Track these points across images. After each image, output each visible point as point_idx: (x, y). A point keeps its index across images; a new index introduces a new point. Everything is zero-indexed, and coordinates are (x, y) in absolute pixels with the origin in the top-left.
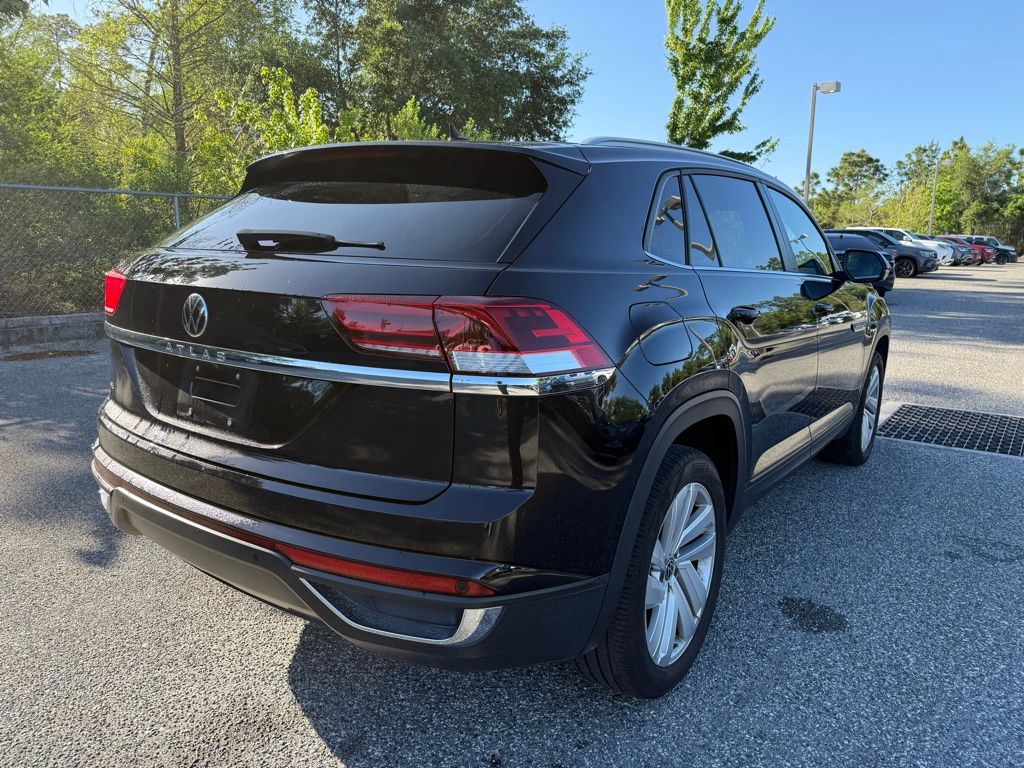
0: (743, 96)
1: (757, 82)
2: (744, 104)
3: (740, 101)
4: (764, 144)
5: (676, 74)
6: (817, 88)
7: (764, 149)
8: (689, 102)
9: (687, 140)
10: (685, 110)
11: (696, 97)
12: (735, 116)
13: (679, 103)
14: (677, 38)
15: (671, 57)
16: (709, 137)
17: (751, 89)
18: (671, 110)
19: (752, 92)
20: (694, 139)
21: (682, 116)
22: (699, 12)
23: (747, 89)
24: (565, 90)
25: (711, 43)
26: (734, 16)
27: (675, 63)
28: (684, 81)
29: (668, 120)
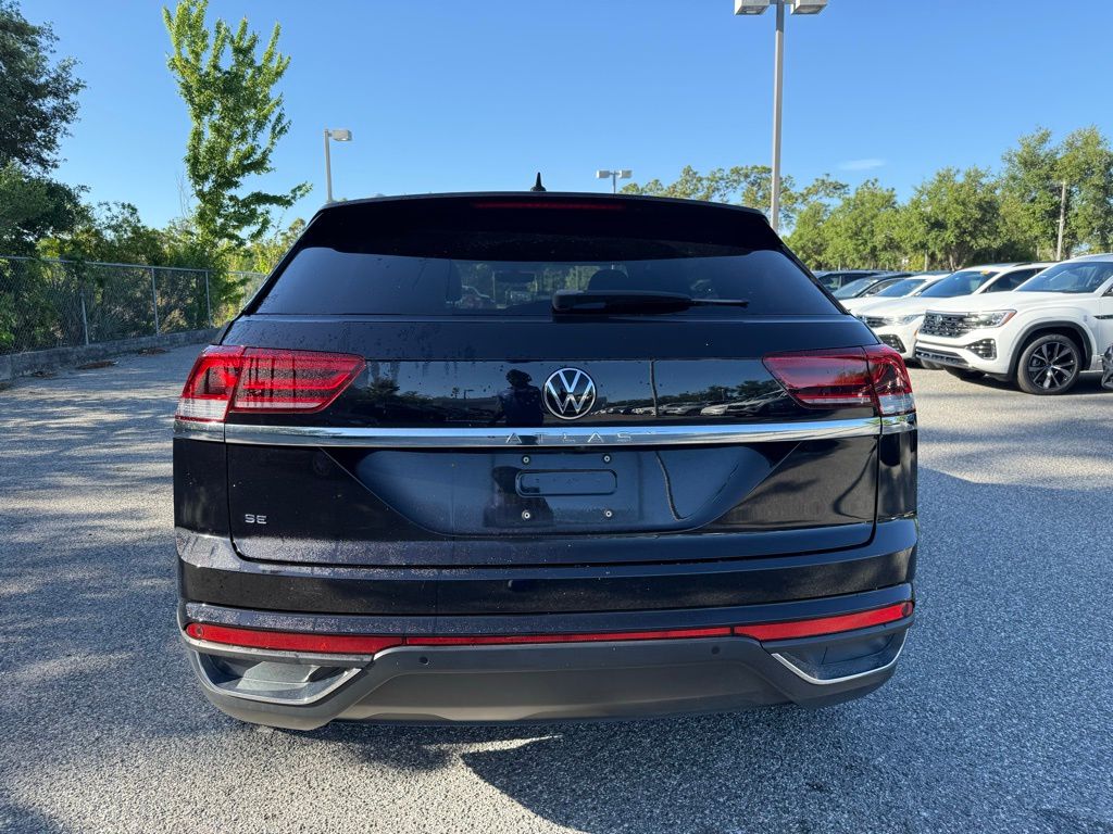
0: (270, 135)
1: (285, 122)
2: (273, 143)
3: (269, 141)
4: (299, 188)
5: (191, 101)
6: (330, 135)
7: (298, 193)
8: (209, 135)
9: (213, 177)
10: (205, 143)
11: (218, 130)
12: (265, 155)
13: (198, 135)
14: (187, 61)
15: (183, 81)
16: (238, 176)
17: (278, 129)
18: (189, 142)
19: (280, 132)
20: (222, 176)
21: (202, 150)
22: (205, 36)
23: (274, 128)
24: (49, 104)
25: (227, 72)
26: (250, 48)
27: (187, 88)
28: (202, 110)
29: (187, 153)
